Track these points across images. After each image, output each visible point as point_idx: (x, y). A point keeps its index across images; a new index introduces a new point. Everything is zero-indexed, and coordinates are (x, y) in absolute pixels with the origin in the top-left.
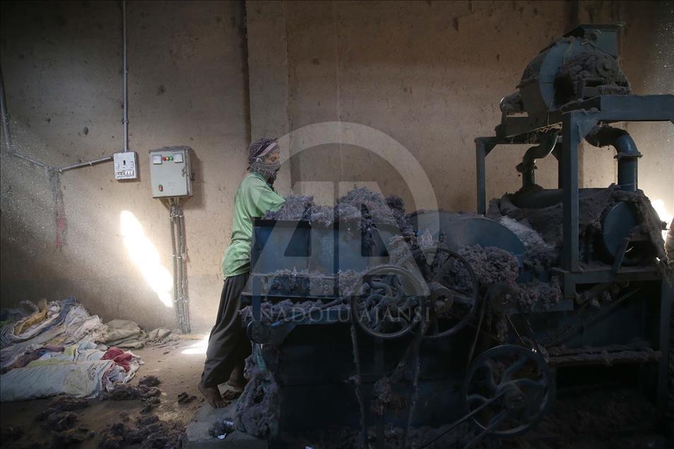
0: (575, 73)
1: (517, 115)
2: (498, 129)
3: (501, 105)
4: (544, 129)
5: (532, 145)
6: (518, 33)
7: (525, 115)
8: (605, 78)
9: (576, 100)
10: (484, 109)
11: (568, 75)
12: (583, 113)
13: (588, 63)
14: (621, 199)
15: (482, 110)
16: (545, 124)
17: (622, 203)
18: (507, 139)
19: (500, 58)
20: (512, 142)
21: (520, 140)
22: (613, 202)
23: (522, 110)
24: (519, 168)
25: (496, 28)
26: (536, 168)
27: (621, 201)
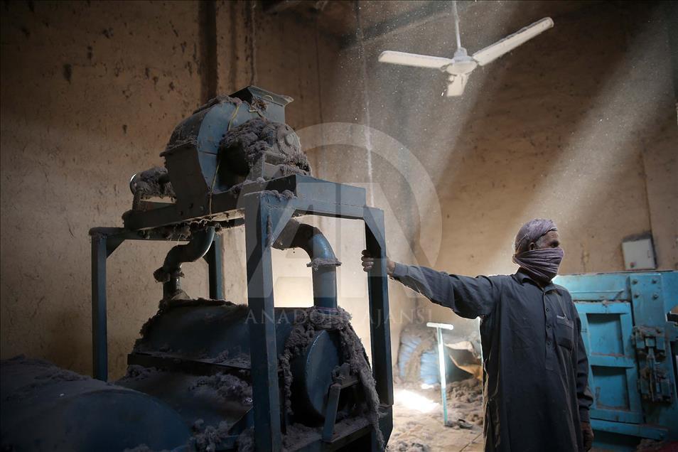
0: (249, 143)
1: (155, 199)
2: (126, 217)
3: (132, 184)
4: (202, 219)
5: (178, 243)
6: (150, 105)
7: (167, 200)
8: (287, 155)
9: (255, 179)
10: (103, 191)
11: (240, 143)
12: (276, 196)
13: (266, 130)
14: (323, 326)
15: (100, 192)
16: (205, 213)
17: (324, 331)
18: (141, 232)
19: (128, 129)
20: (148, 237)
21: (161, 234)
22: (313, 332)
23: (162, 192)
24: (159, 275)
25: (124, 92)
26: (182, 275)
27: (323, 329)
